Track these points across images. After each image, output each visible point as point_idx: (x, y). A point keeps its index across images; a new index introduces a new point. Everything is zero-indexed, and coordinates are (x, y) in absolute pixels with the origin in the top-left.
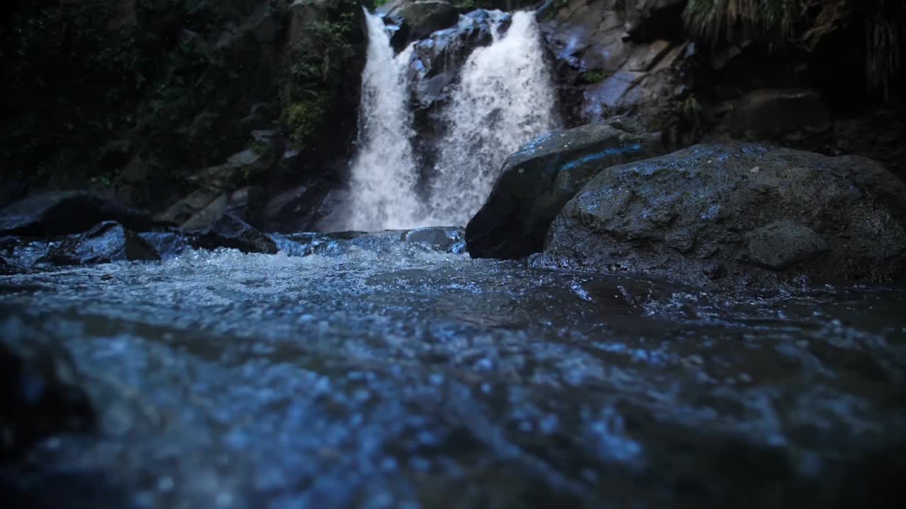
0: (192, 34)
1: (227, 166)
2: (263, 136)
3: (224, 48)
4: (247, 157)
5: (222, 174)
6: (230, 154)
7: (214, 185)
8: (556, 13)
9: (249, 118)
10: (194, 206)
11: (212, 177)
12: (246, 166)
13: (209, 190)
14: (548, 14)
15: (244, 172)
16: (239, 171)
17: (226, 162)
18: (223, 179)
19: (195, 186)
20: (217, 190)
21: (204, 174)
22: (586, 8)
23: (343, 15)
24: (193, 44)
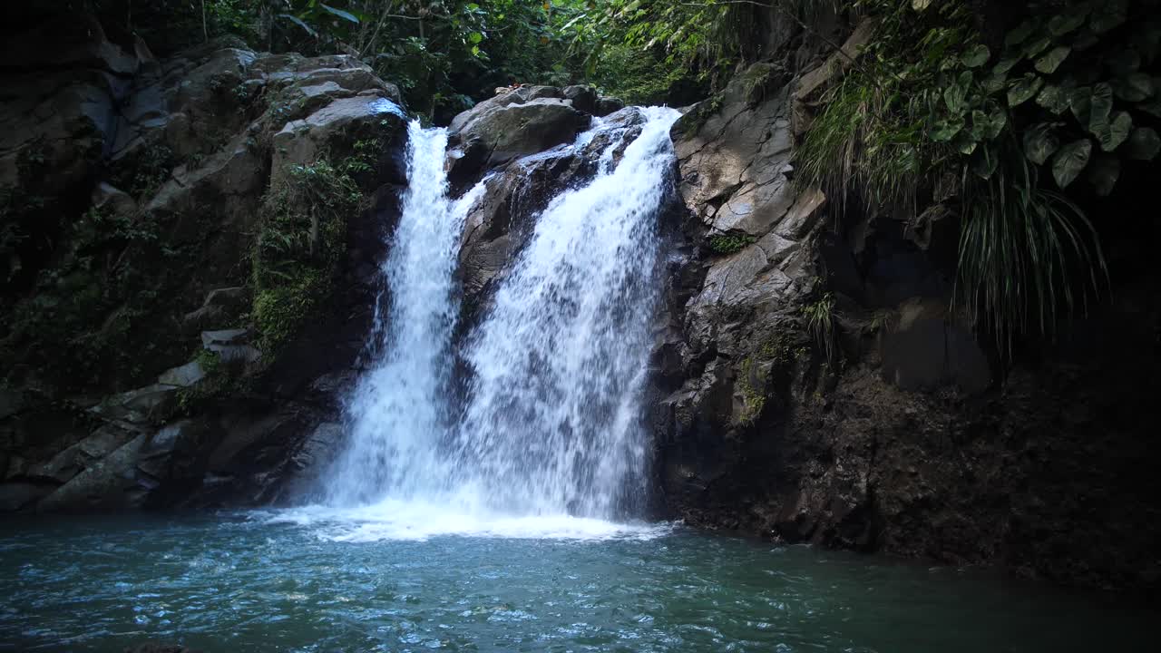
0: (110, 190)
1: (156, 388)
2: (214, 342)
3: (157, 211)
4: (188, 374)
5: (145, 402)
6: (164, 369)
7: (126, 420)
8: (701, 125)
9: (201, 311)
10: (92, 453)
11: (127, 408)
12: (183, 389)
13: (119, 428)
14: (688, 127)
15: (180, 398)
16: (171, 397)
17: (156, 381)
18: (143, 410)
19: (98, 422)
20: (132, 428)
21: (114, 402)
22: (747, 116)
23: (359, 144)
24: (110, 207)
